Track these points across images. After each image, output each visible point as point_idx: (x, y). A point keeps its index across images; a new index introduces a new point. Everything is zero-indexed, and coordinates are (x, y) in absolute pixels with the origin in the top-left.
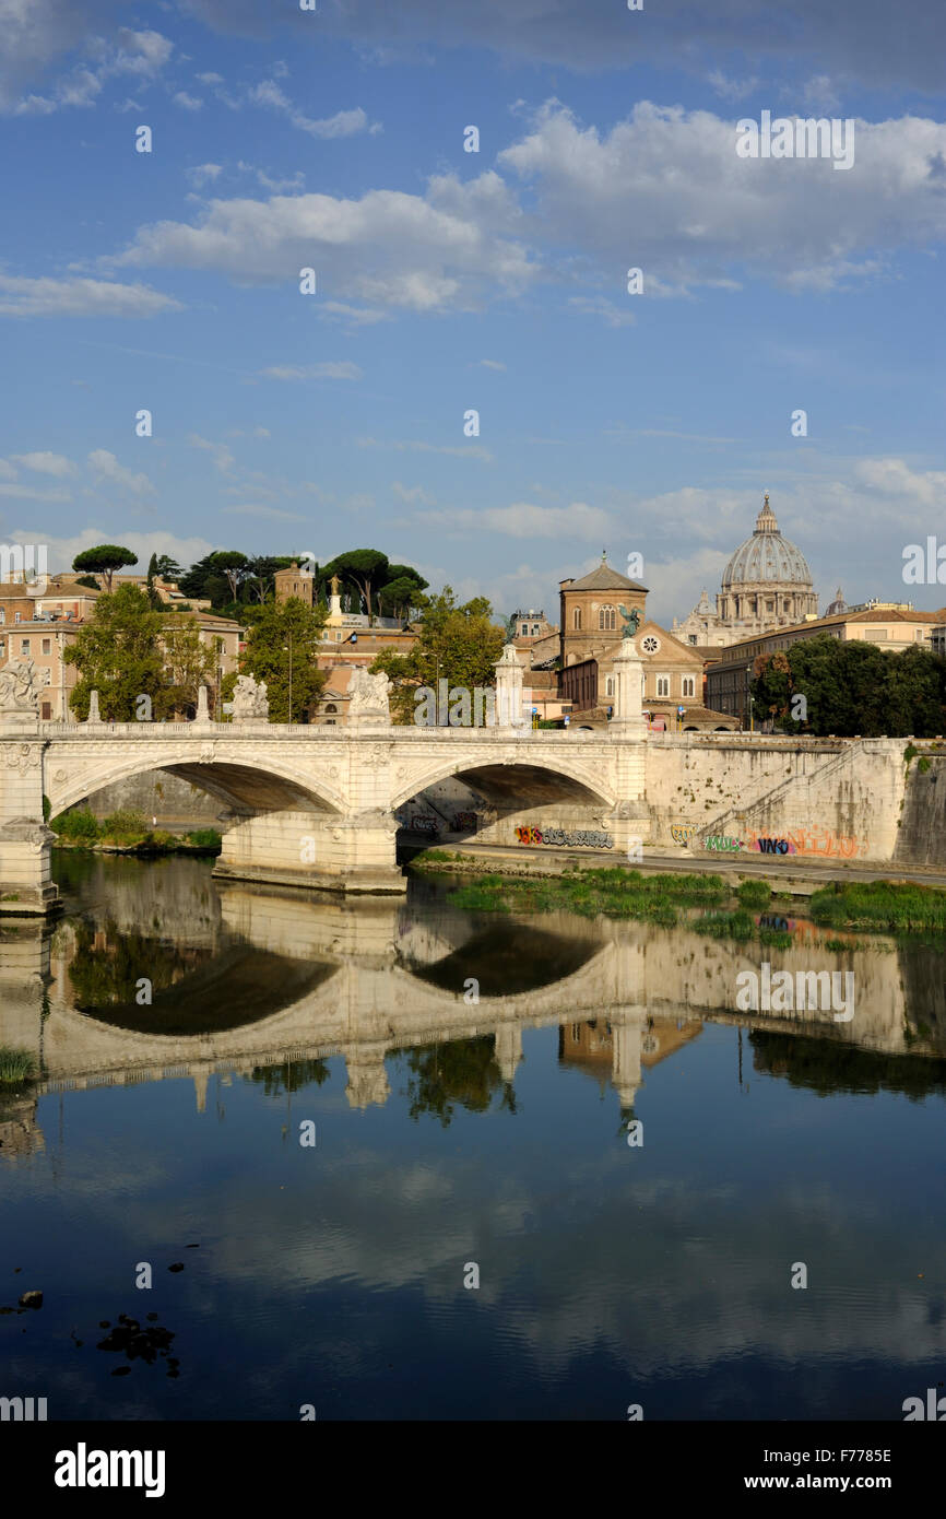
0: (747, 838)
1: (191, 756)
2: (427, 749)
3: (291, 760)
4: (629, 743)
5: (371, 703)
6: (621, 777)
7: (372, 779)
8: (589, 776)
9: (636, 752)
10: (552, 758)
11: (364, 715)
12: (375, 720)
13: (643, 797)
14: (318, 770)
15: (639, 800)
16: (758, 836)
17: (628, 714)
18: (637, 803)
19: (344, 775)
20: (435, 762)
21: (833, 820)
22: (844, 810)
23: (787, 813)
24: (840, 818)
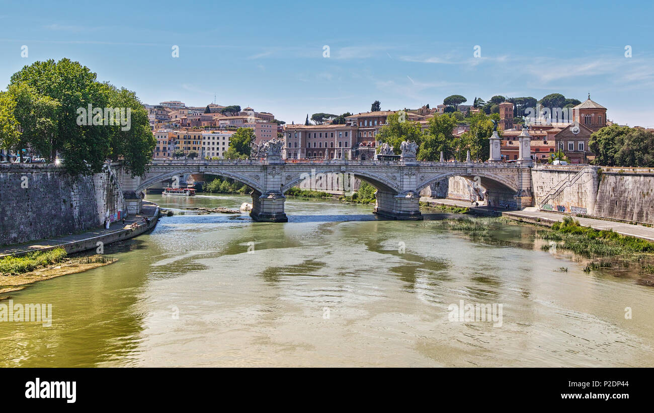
0: (554, 205)
3: (377, 173)
4: (523, 168)
5: (410, 153)
6: (520, 181)
7: (409, 180)
8: (506, 180)
9: (526, 171)
11: (406, 157)
12: (410, 159)
13: (529, 189)
14: (388, 176)
15: (527, 190)
16: (557, 204)
17: (524, 157)
19: (399, 179)
20: (437, 174)
21: (577, 199)
22: (580, 195)
23: (565, 196)
24: (579, 198)
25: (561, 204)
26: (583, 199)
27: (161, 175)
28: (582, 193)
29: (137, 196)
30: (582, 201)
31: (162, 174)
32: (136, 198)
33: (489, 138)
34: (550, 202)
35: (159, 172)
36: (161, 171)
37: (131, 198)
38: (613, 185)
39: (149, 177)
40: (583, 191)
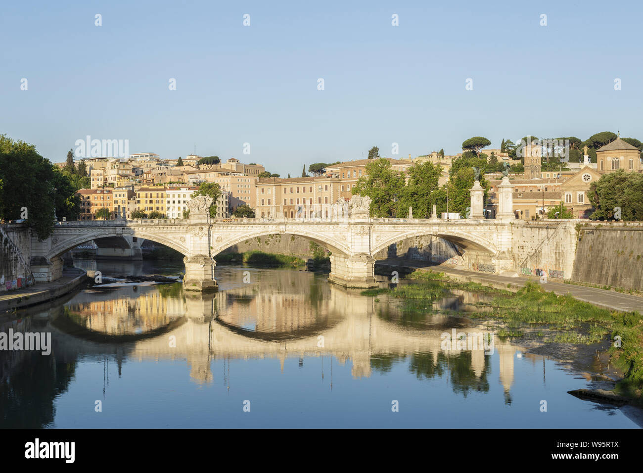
0: (533, 268)
1: (276, 231)
2: (392, 228)
3: (323, 233)
4: (503, 225)
5: (362, 209)
6: (500, 240)
7: (360, 241)
8: (482, 240)
9: (506, 229)
10: (460, 231)
11: (357, 214)
12: (363, 216)
13: (510, 250)
14: (336, 236)
15: (508, 251)
16: (536, 268)
17: (504, 211)
18: (506, 253)
19: (349, 239)
20: (396, 233)
21: (555, 261)
22: (557, 256)
23: (543, 257)
24: (556, 259)
25: (540, 267)
26: (561, 261)
27: (74, 238)
28: (559, 253)
29: (48, 261)
30: (559, 263)
31: (75, 236)
32: (46, 264)
33: (469, 190)
34: (529, 265)
35: (71, 235)
36: (74, 233)
37: (40, 264)
38: (590, 244)
39: (61, 241)
40: (560, 251)
